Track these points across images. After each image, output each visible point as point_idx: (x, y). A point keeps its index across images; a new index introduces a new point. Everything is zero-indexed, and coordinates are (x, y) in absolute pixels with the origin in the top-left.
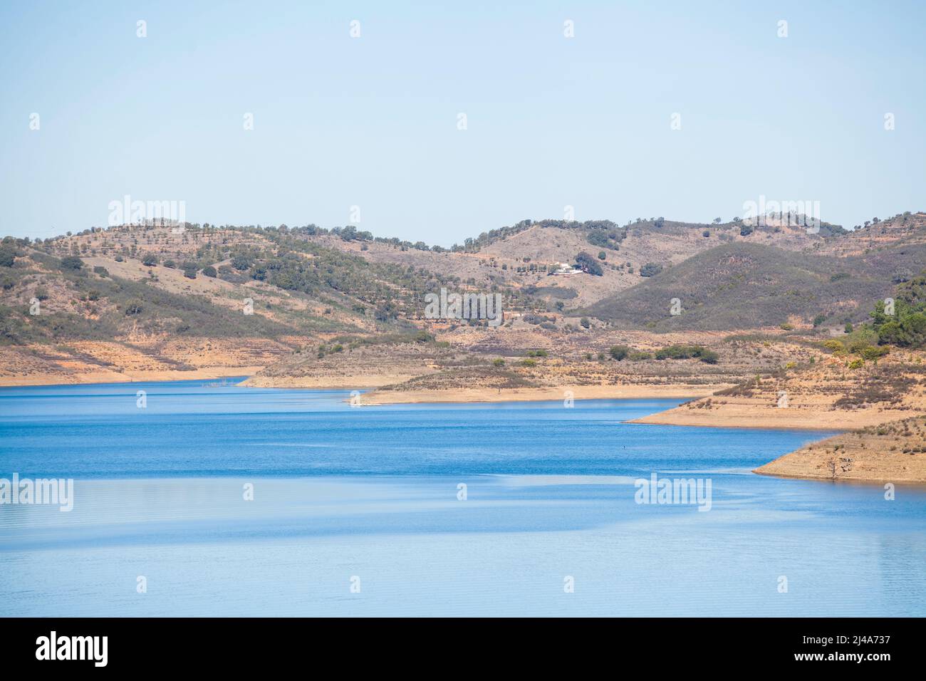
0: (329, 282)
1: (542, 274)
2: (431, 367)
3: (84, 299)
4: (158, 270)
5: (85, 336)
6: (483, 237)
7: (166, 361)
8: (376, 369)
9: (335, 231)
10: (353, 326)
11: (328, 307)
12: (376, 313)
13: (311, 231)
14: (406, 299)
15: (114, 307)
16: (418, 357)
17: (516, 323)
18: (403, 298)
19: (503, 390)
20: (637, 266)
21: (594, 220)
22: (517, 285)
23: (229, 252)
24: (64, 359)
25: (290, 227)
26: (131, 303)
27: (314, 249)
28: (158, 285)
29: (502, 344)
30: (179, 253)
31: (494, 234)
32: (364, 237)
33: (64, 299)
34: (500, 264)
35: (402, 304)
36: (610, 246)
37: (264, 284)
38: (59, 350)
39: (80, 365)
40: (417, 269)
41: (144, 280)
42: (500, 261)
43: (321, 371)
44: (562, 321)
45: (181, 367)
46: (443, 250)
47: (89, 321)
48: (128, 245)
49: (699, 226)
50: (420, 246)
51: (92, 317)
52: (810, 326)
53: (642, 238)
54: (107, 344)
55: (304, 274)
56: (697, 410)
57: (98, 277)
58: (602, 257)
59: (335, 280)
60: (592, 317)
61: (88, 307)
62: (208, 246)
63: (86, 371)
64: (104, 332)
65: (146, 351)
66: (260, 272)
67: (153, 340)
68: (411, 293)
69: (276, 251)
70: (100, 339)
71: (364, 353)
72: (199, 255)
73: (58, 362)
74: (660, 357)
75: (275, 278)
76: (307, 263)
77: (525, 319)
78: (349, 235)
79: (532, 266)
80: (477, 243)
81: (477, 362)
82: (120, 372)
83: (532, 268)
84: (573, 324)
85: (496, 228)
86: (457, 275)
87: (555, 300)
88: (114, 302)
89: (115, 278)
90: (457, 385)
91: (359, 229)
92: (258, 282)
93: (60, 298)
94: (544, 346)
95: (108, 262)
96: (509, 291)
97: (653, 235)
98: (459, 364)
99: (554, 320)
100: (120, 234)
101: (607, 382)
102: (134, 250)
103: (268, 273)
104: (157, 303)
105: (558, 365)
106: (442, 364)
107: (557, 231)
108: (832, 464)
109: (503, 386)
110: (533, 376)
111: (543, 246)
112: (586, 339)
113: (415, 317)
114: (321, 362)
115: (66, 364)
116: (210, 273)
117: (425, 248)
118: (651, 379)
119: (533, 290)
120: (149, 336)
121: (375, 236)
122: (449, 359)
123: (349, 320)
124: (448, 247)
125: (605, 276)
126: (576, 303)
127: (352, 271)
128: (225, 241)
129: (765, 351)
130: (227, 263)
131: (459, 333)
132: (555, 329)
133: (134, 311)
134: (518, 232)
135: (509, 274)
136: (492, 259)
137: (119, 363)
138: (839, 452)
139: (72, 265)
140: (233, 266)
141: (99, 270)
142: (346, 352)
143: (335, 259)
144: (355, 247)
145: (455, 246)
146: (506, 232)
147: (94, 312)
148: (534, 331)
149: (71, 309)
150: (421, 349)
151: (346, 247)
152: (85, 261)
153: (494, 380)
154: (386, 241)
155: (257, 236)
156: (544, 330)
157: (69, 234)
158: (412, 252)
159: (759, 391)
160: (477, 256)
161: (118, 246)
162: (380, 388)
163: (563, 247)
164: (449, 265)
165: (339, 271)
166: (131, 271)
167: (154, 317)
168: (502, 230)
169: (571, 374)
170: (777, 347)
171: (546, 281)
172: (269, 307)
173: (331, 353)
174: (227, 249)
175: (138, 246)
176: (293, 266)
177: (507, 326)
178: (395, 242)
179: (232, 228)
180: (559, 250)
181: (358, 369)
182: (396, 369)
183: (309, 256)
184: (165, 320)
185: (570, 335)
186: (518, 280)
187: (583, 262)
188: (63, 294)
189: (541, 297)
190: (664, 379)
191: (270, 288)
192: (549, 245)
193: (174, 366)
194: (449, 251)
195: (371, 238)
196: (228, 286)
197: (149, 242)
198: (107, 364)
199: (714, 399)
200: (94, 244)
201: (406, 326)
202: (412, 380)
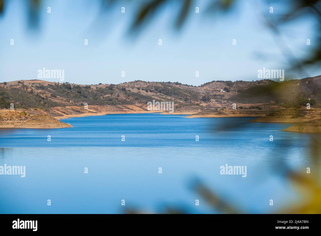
0: (174, 93)
1: (217, 92)
2: (200, 110)
3: (127, 96)
4: (141, 90)
5: (128, 104)
6: (205, 84)
7: (144, 109)
8: (188, 111)
9: (174, 83)
10: (180, 102)
11: (175, 98)
12: (184, 100)
13: (169, 83)
14: (190, 97)
15: (133, 98)
16: (197, 108)
17: (213, 102)
18: (189, 97)
19: (218, 115)
20: (237, 90)
21: (228, 81)
22: (212, 94)
23: (153, 87)
24: (124, 108)
25: (165, 82)
26: (136, 97)
27: (170, 86)
28: (141, 94)
29: (211, 106)
30: (143, 87)
31: (207, 83)
32: (180, 84)
33: (122, 97)
34: (208, 90)
35: (189, 98)
36: (231, 86)
37: (161, 93)
38: (123, 107)
39: (127, 110)
40: (192, 90)
41: (138, 92)
42: (208, 89)
43: (177, 111)
44: (223, 102)
45: (147, 110)
46: (196, 87)
47: (128, 101)
48: (133, 86)
49: (249, 82)
50: (192, 86)
51: (128, 100)
52: (275, 102)
53: (238, 84)
54: (132, 106)
55: (169, 92)
56: (263, 119)
57: (129, 92)
58: (229, 88)
59: (175, 93)
60: (229, 100)
61: (127, 98)
62: (149, 86)
63: (128, 111)
64: (131, 103)
65: (140, 107)
66: (160, 91)
67: (140, 105)
68: (191, 95)
69: (163, 87)
70: (131, 105)
71: (186, 108)
72: (147, 88)
73: (123, 109)
74: (249, 108)
75: (163, 92)
76: (170, 89)
77: (215, 101)
78: (177, 83)
79: (215, 90)
80: (203, 85)
81: (209, 109)
82: (135, 111)
83: (215, 91)
84: (225, 102)
85: (207, 82)
86: (200, 92)
87: (220, 97)
88: (133, 97)
89: (132, 92)
90: (208, 114)
91: (179, 82)
92: (160, 93)
93: (122, 96)
94: (219, 106)
95: (131, 89)
96: (211, 95)
97: (240, 84)
98: (205, 110)
99: (221, 101)
100: (131, 83)
101: (239, 113)
102: (134, 86)
103: (162, 91)
104: (141, 97)
105: (229, 110)
106: (202, 110)
107: (220, 83)
108: (299, 129)
109: (218, 114)
110: (223, 112)
111: (217, 86)
112: (228, 105)
113: (192, 100)
114: (177, 109)
115: (124, 110)
116: (151, 91)
117: (193, 86)
118: (248, 113)
119: (215, 95)
120: (140, 104)
121: (182, 84)
122: (203, 109)
123: (179, 101)
124: (197, 86)
125: (230, 92)
126: (224, 98)
127: (179, 91)
128: (152, 85)
129: (271, 107)
130: (153, 89)
131: (202, 104)
132: (222, 103)
133: (137, 99)
134: (212, 83)
135: (210, 92)
136: (207, 89)
137: (135, 109)
138: (301, 127)
139: (124, 89)
140: (155, 90)
141: (129, 91)
142: (182, 107)
143: (175, 89)
144: (178, 86)
145: (199, 86)
146: (209, 83)
147: (129, 99)
148: (217, 103)
149: (124, 98)
150: (197, 107)
151: (177, 86)
152: (126, 89)
153: (216, 113)
154: (185, 85)
155: (159, 84)
156: (219, 103)
157: (121, 83)
158: (190, 87)
159: (275, 115)
160: (203, 88)
161: (131, 86)
162: (192, 115)
163: (221, 86)
164: (198, 90)
165: (176, 91)
166: (135, 91)
167: (141, 100)
168: (209, 82)
169: (231, 112)
170: (273, 106)
171: (218, 93)
172: (163, 98)
173: (179, 107)
174: (153, 86)
175: (135, 86)
176: (167, 90)
177: (212, 102)
178: (187, 85)
179: (154, 82)
180: (221, 87)
181: (185, 111)
182: (193, 111)
183: (170, 88)
184: (143, 101)
185: (225, 104)
186: (212, 93)
187: (225, 89)
188: (122, 95)
189: (217, 97)
190: (250, 113)
191: (162, 94)
192: (218, 86)
193: (145, 110)
194: (197, 87)
195: (181, 84)
196: (154, 94)
197: (137, 85)
198: (132, 110)
199: (266, 116)
200: (126, 85)
201: (190, 102)
202: (199, 113)
